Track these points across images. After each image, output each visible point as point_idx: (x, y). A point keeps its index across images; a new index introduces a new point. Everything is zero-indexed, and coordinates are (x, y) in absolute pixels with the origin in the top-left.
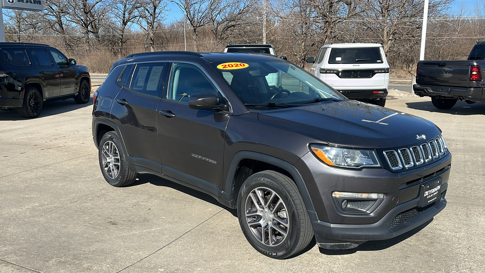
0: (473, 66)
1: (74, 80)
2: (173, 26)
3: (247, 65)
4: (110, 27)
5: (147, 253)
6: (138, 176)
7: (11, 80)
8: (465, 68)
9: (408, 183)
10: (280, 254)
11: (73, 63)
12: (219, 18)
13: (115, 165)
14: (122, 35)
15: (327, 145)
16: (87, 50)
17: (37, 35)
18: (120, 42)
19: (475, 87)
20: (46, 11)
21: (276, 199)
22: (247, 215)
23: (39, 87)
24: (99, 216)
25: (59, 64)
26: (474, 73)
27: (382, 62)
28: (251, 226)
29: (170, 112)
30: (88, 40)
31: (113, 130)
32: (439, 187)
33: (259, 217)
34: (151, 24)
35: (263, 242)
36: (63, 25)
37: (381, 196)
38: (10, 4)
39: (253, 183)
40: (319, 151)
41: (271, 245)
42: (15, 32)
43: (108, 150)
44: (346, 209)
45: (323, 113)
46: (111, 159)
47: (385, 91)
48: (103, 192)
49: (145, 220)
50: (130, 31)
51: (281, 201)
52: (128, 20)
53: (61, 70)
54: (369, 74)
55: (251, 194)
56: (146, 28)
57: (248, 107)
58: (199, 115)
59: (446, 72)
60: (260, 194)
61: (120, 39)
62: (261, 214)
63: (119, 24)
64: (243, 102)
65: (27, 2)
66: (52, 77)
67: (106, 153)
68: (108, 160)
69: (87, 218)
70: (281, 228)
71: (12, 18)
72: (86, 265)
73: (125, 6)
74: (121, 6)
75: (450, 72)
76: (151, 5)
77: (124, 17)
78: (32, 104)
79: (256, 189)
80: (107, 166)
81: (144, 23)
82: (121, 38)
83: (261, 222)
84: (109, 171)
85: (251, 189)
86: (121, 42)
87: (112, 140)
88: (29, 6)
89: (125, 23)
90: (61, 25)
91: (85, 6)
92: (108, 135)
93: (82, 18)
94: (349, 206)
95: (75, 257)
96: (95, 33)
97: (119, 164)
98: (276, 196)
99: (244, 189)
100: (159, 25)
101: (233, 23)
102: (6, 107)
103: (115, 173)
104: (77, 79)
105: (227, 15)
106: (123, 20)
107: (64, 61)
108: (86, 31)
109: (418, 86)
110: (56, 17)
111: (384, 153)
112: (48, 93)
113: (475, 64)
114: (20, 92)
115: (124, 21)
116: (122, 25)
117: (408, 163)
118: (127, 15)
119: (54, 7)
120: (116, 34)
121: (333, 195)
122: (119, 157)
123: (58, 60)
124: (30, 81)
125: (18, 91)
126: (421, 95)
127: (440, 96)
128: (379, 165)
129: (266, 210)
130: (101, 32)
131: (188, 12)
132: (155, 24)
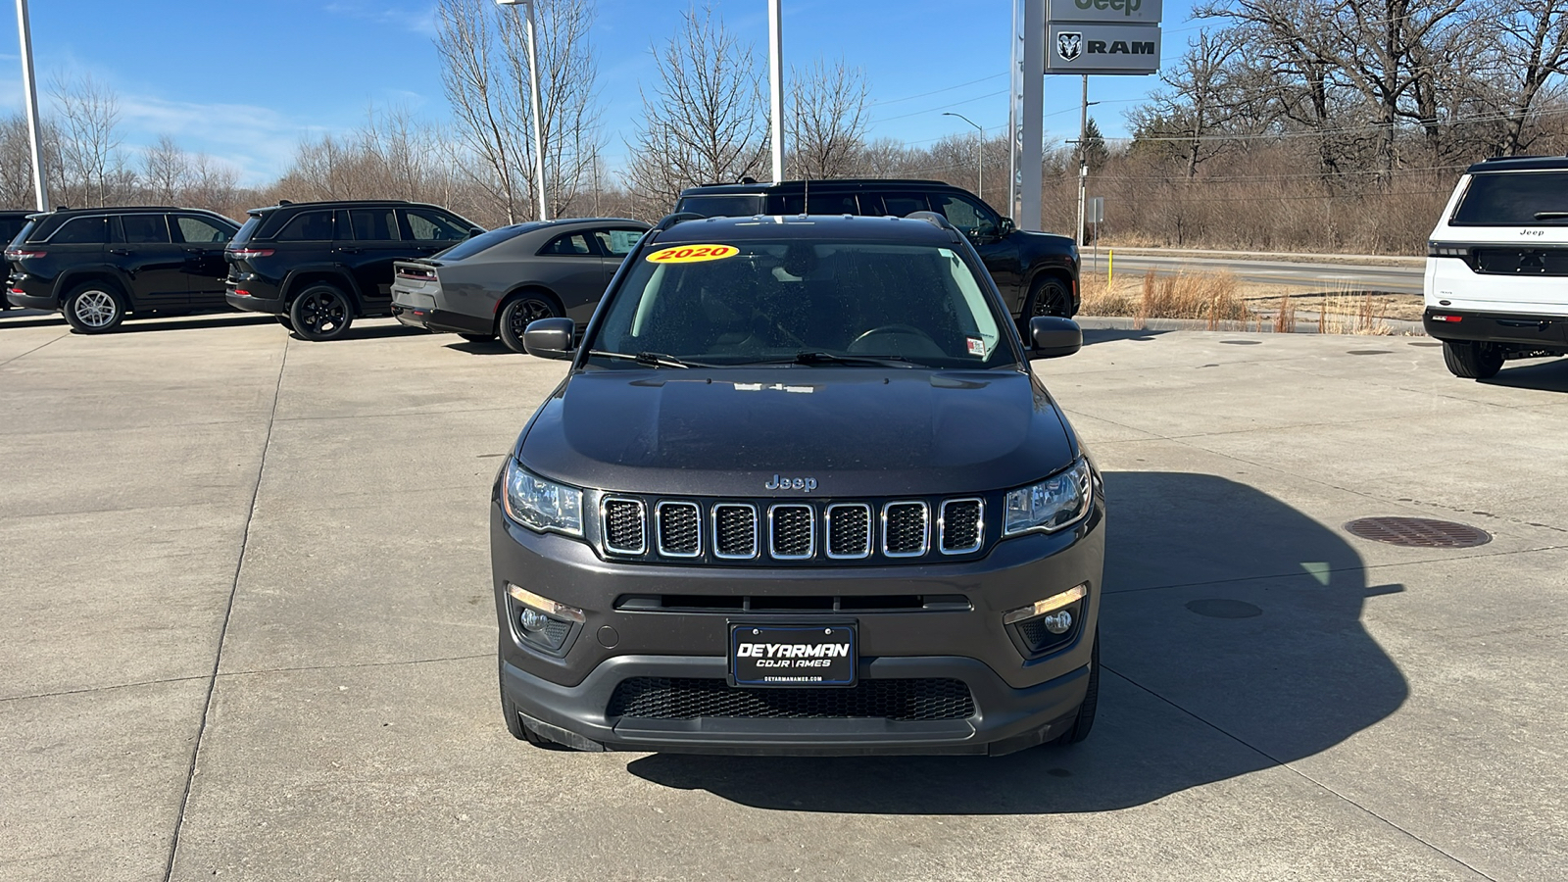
3: (733, 251)
14: (1519, 122)
16: (1379, 178)
18: (1506, 145)
30: (1388, 146)
36: (1326, 102)
38: (1066, 62)
42: (1188, 132)
61: (1511, 134)
63: (1514, 82)
77: (1535, 59)
82: (1514, 131)
86: (1510, 144)
89: (1536, 79)
90: (1319, 99)
96: (1427, 118)
106: (1530, 68)
108: (1386, 114)
115: (1531, 72)
116: (1525, 86)
128: (579, 533)
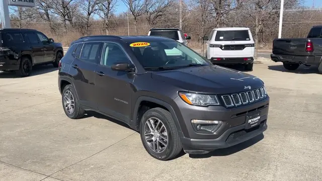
0: (308, 42)
1: (52, 52)
2: (121, 16)
3: (149, 44)
4: (80, 16)
5: (85, 157)
6: (86, 112)
7: (12, 53)
8: (303, 43)
9: (237, 115)
10: (163, 157)
11: (52, 41)
12: (151, 10)
13: (72, 105)
14: (88, 22)
15: (188, 92)
17: (32, 22)
18: (86, 26)
19: (310, 56)
20: (38, 7)
21: (160, 125)
22: (145, 134)
23: (29, 57)
24: (60, 136)
25: (43, 42)
26: (309, 47)
27: (250, 40)
28: (148, 141)
29: (101, 72)
30: (65, 26)
31: (70, 84)
32: (259, 117)
33: (152, 136)
34: (106, 15)
35: (154, 151)
36: (49, 16)
37: (221, 122)
38: (13, 3)
39: (149, 115)
40: (184, 96)
41: (158, 152)
42: (18, 21)
43: (67, 96)
44: (200, 130)
45: (191, 73)
46: (69, 102)
47: (252, 58)
48: (64, 122)
49: (87, 138)
50: (93, 19)
51: (163, 125)
52: (92, 12)
53: (44, 46)
54: (241, 47)
55: (147, 122)
56: (103, 17)
57: (146, 70)
58: (118, 75)
59: (291, 46)
60: (152, 122)
62: (153, 134)
63: (86, 14)
64: (144, 67)
65: (24, 1)
66: (39, 50)
67: (66, 98)
68: (68, 103)
69: (52, 137)
70: (164, 142)
71: (16, 11)
72: (48, 164)
73: (90, 3)
74: (87, 3)
75: (294, 46)
76: (107, 2)
77: (89, 10)
78: (25, 67)
79: (150, 119)
80: (67, 106)
81: (102, 14)
82: (87, 24)
83: (153, 139)
84: (68, 109)
85: (147, 119)
87: (69, 90)
88: (26, 3)
89: (89, 14)
90: (48, 15)
91: (63, 3)
92: (67, 87)
93: (62, 11)
94: (202, 128)
95: (42, 159)
96: (70, 21)
97: (74, 105)
98: (160, 123)
99: (143, 119)
100: (112, 15)
101: (161, 13)
102: (9, 70)
103: (72, 110)
104: (55, 51)
105: (156, 8)
106: (88, 12)
107: (46, 40)
108: (64, 19)
109: (274, 55)
110: (45, 10)
111: (222, 97)
112: (36, 60)
113: (309, 41)
114: (17, 60)
117: (238, 102)
118: (90, 9)
119: (43, 4)
120: (84, 21)
121: (192, 122)
122: (73, 101)
123: (42, 39)
124: (25, 53)
125: (15, 59)
126: (276, 61)
127: (288, 62)
128: (219, 104)
129: (156, 131)
130: (74, 20)
131: (131, 6)
132: (109, 15)
